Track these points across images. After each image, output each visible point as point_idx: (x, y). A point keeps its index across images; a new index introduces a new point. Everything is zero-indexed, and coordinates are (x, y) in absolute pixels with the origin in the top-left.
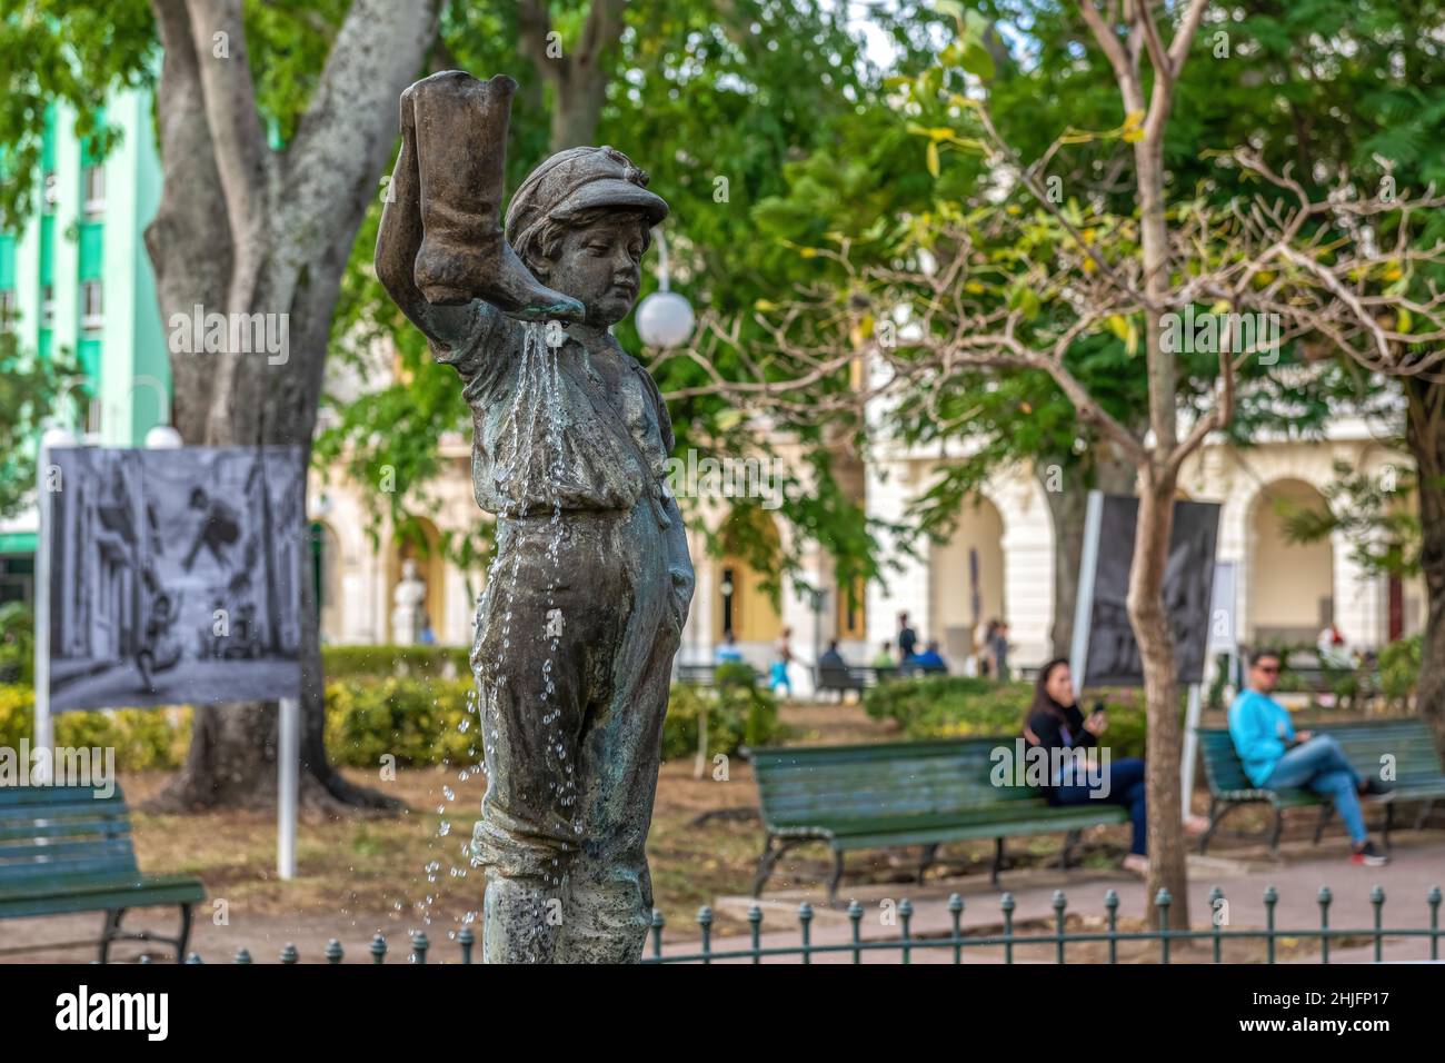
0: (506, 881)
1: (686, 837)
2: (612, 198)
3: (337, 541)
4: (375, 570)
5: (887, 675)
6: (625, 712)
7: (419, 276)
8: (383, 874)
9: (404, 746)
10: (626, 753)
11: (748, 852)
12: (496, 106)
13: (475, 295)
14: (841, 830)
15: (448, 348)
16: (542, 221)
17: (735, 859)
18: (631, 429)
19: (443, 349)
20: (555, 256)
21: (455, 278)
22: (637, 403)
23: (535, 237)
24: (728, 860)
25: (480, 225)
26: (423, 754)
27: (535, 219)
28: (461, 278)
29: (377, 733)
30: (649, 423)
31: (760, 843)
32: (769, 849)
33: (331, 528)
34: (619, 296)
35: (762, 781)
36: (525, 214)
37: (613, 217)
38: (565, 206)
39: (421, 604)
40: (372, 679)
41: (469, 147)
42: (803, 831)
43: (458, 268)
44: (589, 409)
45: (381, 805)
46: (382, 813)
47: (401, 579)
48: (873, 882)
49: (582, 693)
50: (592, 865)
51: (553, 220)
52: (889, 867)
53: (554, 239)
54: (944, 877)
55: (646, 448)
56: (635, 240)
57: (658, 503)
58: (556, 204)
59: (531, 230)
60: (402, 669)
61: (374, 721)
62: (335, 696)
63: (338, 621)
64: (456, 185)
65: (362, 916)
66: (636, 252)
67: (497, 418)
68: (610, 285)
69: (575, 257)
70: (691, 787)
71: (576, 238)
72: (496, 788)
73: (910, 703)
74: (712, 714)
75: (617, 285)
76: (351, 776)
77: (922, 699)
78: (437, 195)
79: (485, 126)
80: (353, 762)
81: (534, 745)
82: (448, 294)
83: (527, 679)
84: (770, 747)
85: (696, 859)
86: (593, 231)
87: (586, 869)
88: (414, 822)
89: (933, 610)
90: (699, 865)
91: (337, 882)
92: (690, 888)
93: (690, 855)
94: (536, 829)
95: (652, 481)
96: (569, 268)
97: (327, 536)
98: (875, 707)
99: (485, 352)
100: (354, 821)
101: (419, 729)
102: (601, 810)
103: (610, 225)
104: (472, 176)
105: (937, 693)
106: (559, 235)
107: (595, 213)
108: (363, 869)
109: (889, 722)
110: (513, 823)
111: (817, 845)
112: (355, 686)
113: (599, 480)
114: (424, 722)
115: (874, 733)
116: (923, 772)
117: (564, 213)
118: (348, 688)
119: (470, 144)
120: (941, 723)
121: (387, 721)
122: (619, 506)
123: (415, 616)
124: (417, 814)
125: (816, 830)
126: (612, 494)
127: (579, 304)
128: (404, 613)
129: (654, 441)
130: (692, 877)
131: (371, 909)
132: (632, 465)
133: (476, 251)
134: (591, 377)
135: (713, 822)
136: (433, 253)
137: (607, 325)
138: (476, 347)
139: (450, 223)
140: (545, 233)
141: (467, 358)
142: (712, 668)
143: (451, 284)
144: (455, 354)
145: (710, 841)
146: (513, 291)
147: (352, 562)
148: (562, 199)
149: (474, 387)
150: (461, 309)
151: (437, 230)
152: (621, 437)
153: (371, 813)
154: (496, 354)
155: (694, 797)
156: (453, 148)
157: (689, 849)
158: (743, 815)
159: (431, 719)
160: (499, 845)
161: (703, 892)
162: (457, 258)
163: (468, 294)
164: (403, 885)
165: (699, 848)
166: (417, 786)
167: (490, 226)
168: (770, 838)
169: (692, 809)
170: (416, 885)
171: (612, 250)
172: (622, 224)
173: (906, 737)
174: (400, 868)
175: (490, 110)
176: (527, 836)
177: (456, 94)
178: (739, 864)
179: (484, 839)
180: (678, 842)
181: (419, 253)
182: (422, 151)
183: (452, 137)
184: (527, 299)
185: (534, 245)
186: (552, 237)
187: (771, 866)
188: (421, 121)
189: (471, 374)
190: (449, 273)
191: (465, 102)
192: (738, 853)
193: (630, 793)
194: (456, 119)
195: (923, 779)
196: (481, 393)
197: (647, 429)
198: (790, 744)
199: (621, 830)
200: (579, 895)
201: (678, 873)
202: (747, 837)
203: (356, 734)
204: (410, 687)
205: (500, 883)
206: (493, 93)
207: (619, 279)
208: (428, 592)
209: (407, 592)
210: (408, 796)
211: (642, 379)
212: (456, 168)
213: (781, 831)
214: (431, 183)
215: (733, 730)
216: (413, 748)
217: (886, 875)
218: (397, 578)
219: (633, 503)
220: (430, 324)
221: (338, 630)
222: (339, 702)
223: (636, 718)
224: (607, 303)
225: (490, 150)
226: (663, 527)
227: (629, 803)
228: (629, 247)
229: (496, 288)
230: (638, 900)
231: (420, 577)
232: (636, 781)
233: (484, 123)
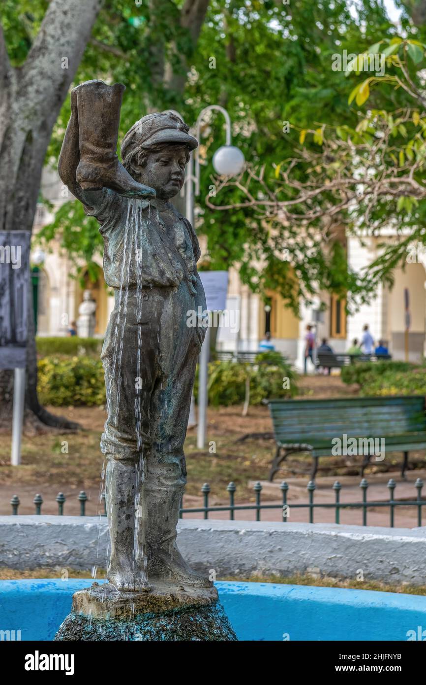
0: (116, 461)
1: (235, 448)
2: (171, 139)
3: (47, 277)
4: (68, 295)
5: (355, 360)
6: (174, 383)
7: (78, 177)
8: (68, 464)
9: (81, 394)
10: (174, 402)
11: (269, 457)
12: (115, 97)
13: (104, 186)
14: (318, 446)
15: (93, 209)
16: (138, 148)
17: (260, 461)
18: (178, 248)
19: (90, 209)
20: (144, 165)
21: (95, 178)
22: (182, 236)
23: (134, 156)
24: (257, 461)
25: (107, 154)
26: (92, 399)
27: (135, 148)
28: (98, 178)
29: (67, 387)
30: (187, 246)
31: (274, 451)
32: (278, 454)
33: (44, 270)
34: (174, 185)
35: (275, 418)
36: (130, 145)
37: (171, 147)
38: (149, 142)
39: (94, 314)
40: (66, 357)
41: (102, 117)
42: (296, 445)
43: (96, 174)
44: (158, 239)
45: (68, 427)
46: (68, 431)
47: (83, 301)
48: (336, 475)
49: (153, 373)
50: (157, 455)
51: (143, 148)
52: (346, 467)
53: (143, 157)
54: (375, 473)
55: (186, 257)
56: (182, 158)
57: (191, 283)
58: (145, 140)
59: (132, 153)
60: (82, 351)
61: (65, 381)
62: (44, 366)
63: (47, 323)
64: (95, 135)
65: (55, 486)
66: (182, 164)
67: (115, 242)
68: (170, 179)
69: (153, 166)
70: (240, 420)
71: (154, 157)
72: (112, 417)
73: (367, 375)
74: (254, 380)
75: (173, 180)
76: (51, 410)
77: (373, 373)
78: (87, 139)
79: (110, 107)
80: (53, 403)
81: (130, 397)
82: (92, 186)
83: (127, 366)
84: (286, 399)
85: (239, 460)
86: (161, 154)
87: (155, 457)
88: (85, 436)
89: (385, 323)
90: (241, 463)
91: (42, 468)
92: (235, 475)
93: (236, 458)
94: (130, 437)
95: (188, 273)
96: (150, 171)
97: (42, 275)
98: (347, 377)
99: (109, 211)
100: (52, 434)
101: (91, 386)
102: (162, 429)
103: (170, 151)
104: (103, 131)
105: (382, 370)
106: (146, 156)
107: (162, 146)
108: (56, 461)
109: (355, 386)
110: (119, 434)
111: (307, 453)
112: (56, 361)
113: (162, 273)
114: (93, 381)
115: (346, 393)
116: (365, 414)
117: (148, 145)
118: (52, 362)
119: (102, 115)
120: (381, 388)
121: (73, 380)
122: (172, 285)
123: (90, 321)
124: (86, 432)
125: (304, 445)
126: (168, 279)
127: (153, 190)
128: (84, 320)
129: (189, 254)
130: (236, 470)
131: (60, 482)
132: (179, 266)
133: (105, 166)
134: (160, 223)
135: (250, 440)
136: (85, 166)
137: (168, 198)
138: (105, 209)
139: (93, 153)
140: (139, 154)
141: (101, 214)
142: (258, 353)
143: (92, 181)
144: (95, 212)
145: (247, 450)
146: (122, 184)
147: (55, 289)
148: (147, 138)
149: (104, 227)
150: (99, 192)
151: (87, 156)
152: (174, 252)
153: (62, 431)
154: (115, 212)
155: (241, 426)
156: (95, 117)
157: (235, 454)
158: (267, 436)
159: (97, 380)
160: (112, 443)
161: (242, 478)
162: (96, 169)
163: (101, 186)
164: (78, 470)
165: (241, 454)
166: (88, 417)
167: (112, 154)
168: (279, 449)
169: (240, 433)
170: (85, 471)
171: (171, 162)
172: (176, 150)
173: (361, 395)
174: (77, 461)
175: (112, 99)
176: (126, 440)
177: (97, 92)
178: (262, 464)
179: (106, 441)
180: (229, 450)
181: (78, 167)
182: (80, 119)
183: (94, 112)
184: (129, 188)
185: (134, 160)
186: (142, 156)
187: (279, 464)
188: (80, 105)
189: (103, 221)
190: (92, 176)
191: (101, 96)
192: (262, 457)
193: (176, 421)
194: (97, 104)
195: (365, 418)
196: (107, 230)
197: (186, 248)
198: (297, 398)
199: (171, 438)
200: (151, 469)
201: (229, 467)
202: (268, 448)
203: (55, 388)
204: (86, 362)
205: (114, 462)
206: (114, 92)
207: (174, 177)
208: (98, 308)
209: (86, 308)
210: (82, 422)
211: (185, 224)
212: (96, 127)
213: (285, 446)
214: (84, 134)
215: (265, 389)
216: (87, 395)
217: (344, 470)
218: (80, 300)
219: (178, 284)
220: (84, 198)
221: (47, 329)
222: (47, 369)
223: (179, 385)
224: (168, 188)
225: (112, 118)
226: (193, 295)
227: (175, 426)
228: (179, 161)
229: (114, 183)
230: (179, 472)
231: (93, 300)
232: (179, 415)
233: (110, 105)
